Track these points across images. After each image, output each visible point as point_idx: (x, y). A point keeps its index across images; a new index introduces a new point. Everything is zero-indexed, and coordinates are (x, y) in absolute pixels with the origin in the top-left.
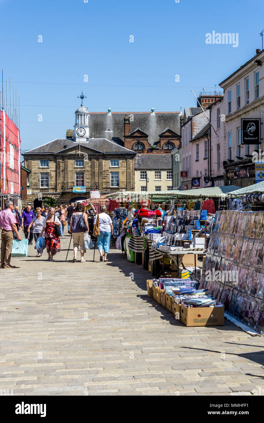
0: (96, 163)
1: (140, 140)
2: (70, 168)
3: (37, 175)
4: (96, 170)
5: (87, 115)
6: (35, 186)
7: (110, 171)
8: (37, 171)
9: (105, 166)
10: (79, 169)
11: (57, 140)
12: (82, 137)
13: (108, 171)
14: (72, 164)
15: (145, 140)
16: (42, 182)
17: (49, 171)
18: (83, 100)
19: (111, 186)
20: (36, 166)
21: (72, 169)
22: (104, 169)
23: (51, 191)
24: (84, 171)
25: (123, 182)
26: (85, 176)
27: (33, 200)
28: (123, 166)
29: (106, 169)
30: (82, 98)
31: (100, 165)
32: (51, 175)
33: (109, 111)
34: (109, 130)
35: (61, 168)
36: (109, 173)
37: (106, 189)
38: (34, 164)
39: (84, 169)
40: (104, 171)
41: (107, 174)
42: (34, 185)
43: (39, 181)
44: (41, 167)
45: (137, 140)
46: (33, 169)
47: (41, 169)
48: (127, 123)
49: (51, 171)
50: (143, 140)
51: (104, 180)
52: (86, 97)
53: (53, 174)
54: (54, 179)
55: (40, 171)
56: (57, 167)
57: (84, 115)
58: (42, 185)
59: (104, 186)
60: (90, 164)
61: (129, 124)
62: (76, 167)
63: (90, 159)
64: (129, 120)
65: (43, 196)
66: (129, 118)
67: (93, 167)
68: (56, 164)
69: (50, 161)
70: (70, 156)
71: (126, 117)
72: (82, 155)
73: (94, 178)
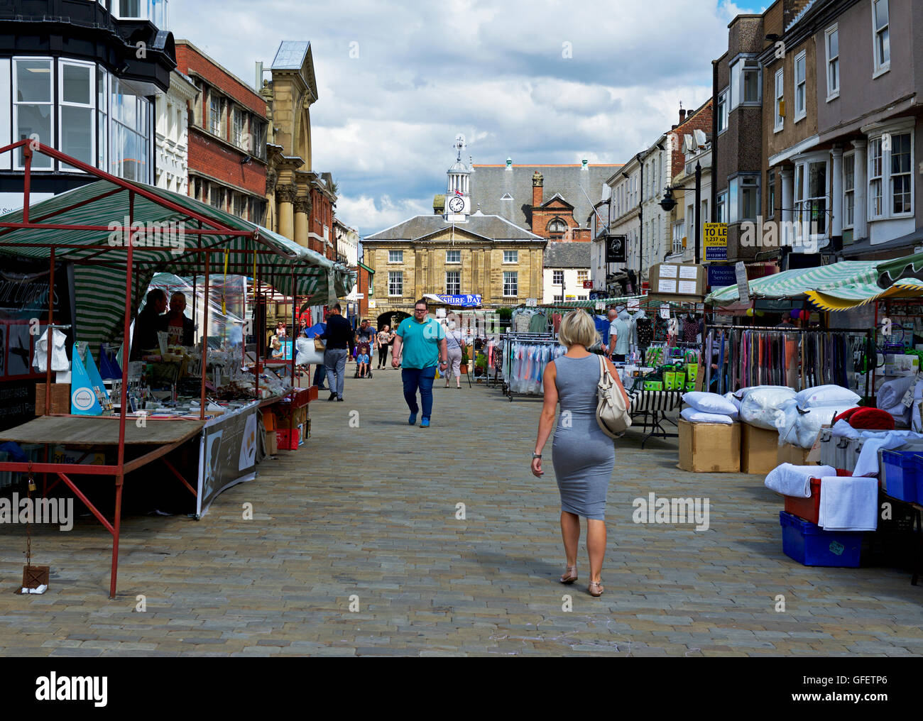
0: (481, 255)
1: (559, 214)
2: (437, 265)
3: (384, 276)
4: (481, 267)
6: (380, 294)
7: (502, 270)
8: (383, 270)
9: (494, 262)
10: (452, 267)
11: (418, 217)
12: (457, 212)
13: (500, 270)
14: (441, 258)
15: (568, 214)
16: (392, 286)
17: (404, 270)
20: (383, 262)
21: (440, 266)
22: (492, 267)
23: (406, 302)
24: (461, 269)
25: (524, 288)
26: (461, 277)
27: (377, 316)
28: (523, 262)
29: (496, 267)
30: (460, 147)
31: (487, 260)
32: (405, 276)
33: (509, 162)
34: (507, 197)
35: (423, 264)
36: (501, 272)
37: (495, 300)
38: (379, 258)
39: (460, 267)
40: (493, 270)
41: (497, 276)
42: (379, 292)
43: (387, 285)
44: (390, 262)
45: (554, 214)
46: (377, 266)
47: (390, 266)
48: (537, 185)
49: (406, 269)
50: (566, 215)
51: (493, 286)
53: (410, 274)
54: (411, 282)
55: (389, 269)
56: (418, 262)
57: (462, 176)
58: (392, 292)
59: (493, 295)
60: (470, 258)
61: (542, 187)
62: (447, 262)
63: (469, 251)
64: (542, 180)
65: (393, 310)
66: (542, 176)
67: (474, 262)
68: (414, 258)
69: (405, 252)
70: (438, 244)
71: (536, 175)
72: (457, 244)
73: (477, 282)
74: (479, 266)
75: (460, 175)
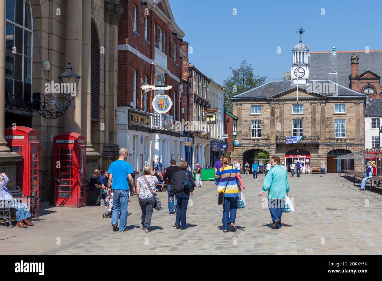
0: (319, 107)
1: (370, 82)
2: (286, 115)
3: (247, 123)
4: (318, 116)
5: (306, 53)
6: (245, 137)
7: (334, 118)
8: (247, 119)
9: (328, 112)
10: (296, 116)
11: (272, 82)
12: (300, 78)
13: (332, 118)
14: (288, 110)
16: (253, 131)
17: (262, 119)
18: (302, 35)
19: (336, 136)
20: (247, 113)
21: (288, 116)
22: (326, 116)
23: (264, 142)
24: (303, 118)
25: (350, 131)
26: (303, 124)
27: (243, 153)
28: (350, 112)
29: (330, 116)
30: (301, 32)
31: (323, 111)
32: (263, 123)
34: (333, 72)
35: (276, 115)
36: (333, 120)
37: (329, 140)
38: (244, 111)
39: (303, 116)
40: (327, 118)
41: (330, 123)
42: (244, 135)
43: (249, 130)
44: (252, 114)
45: (367, 82)
46: (243, 117)
47: (252, 116)
48: (355, 62)
49: (263, 118)
50: (374, 82)
51: (327, 130)
52: (305, 31)
53: (267, 122)
54: (268, 128)
55: (251, 119)
56: (273, 113)
57: (303, 53)
58: (253, 136)
60: (310, 110)
61: (358, 63)
62: (293, 113)
63: (309, 104)
64: (358, 59)
65: (254, 148)
66: (357, 56)
67: (314, 113)
68: (270, 110)
69: (263, 106)
70: (287, 100)
71: (353, 56)
72: (300, 100)
73: (315, 127)
74: (317, 116)
75: (302, 51)
